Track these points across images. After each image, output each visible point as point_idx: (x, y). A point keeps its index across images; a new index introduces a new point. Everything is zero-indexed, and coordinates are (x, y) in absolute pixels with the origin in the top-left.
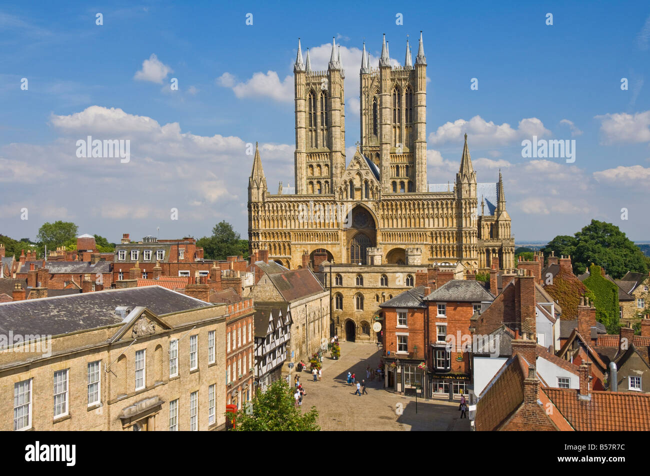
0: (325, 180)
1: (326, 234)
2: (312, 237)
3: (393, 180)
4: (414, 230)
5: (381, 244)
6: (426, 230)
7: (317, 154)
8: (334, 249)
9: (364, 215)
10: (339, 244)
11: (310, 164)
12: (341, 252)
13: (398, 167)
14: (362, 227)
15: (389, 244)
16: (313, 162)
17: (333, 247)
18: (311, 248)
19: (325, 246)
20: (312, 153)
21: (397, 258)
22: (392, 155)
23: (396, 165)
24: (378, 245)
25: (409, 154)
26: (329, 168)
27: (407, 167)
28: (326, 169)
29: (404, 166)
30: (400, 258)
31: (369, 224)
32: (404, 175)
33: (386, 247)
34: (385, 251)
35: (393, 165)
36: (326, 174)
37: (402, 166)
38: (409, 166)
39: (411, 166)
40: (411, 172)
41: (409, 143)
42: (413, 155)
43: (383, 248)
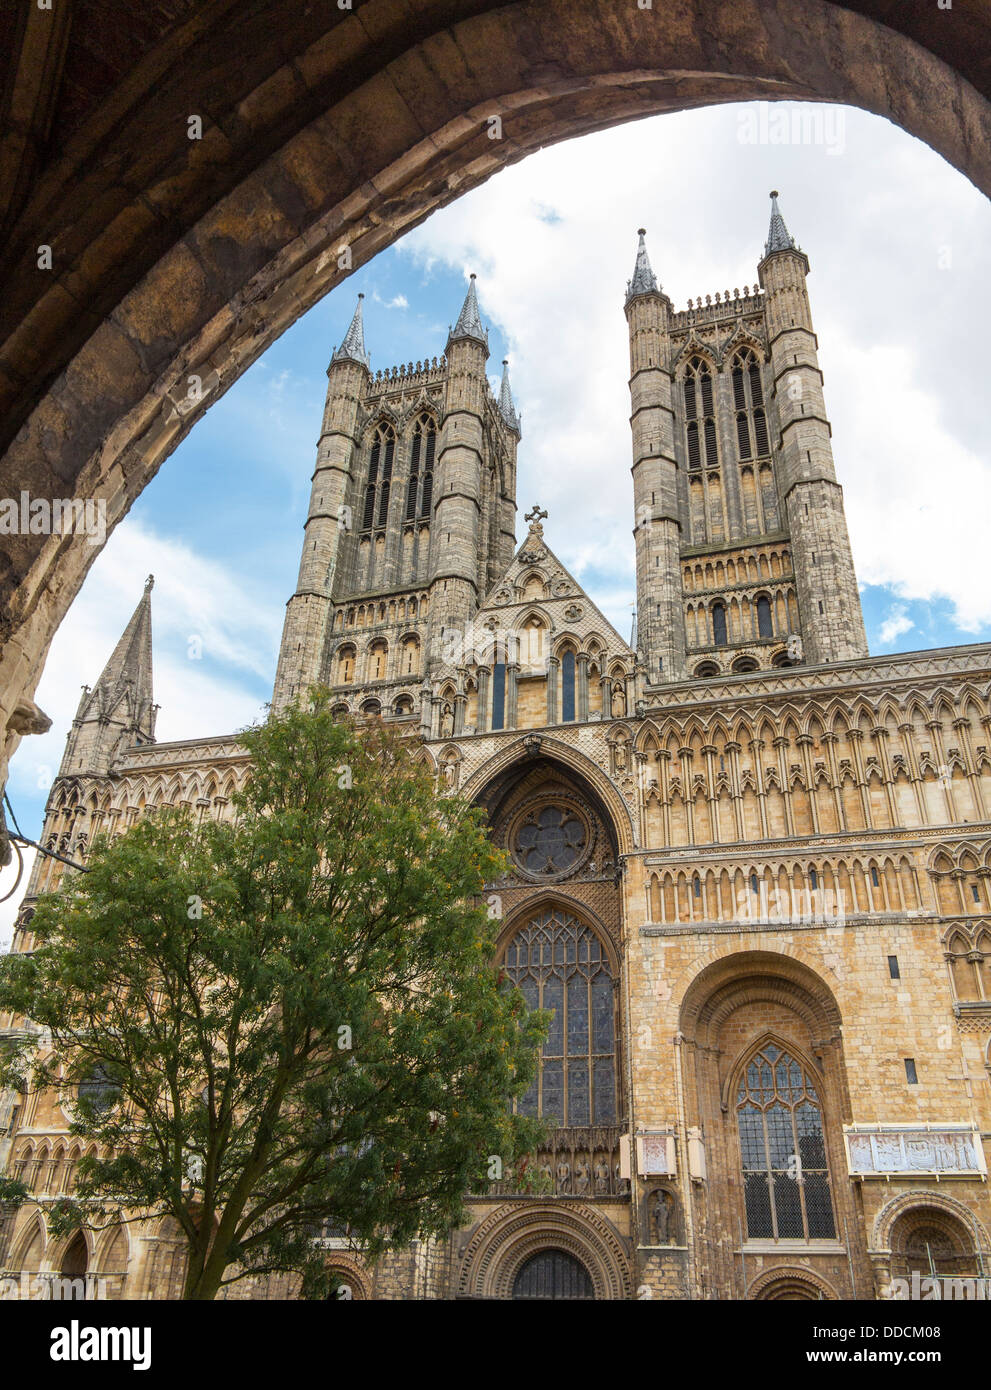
0: (398, 691)
3: (700, 658)
4: (833, 844)
5: (647, 934)
6: (905, 841)
7: (376, 605)
9: (565, 818)
11: (345, 640)
13: (718, 607)
14: (555, 877)
15: (694, 932)
16: (356, 633)
20: (356, 602)
21: (751, 1035)
22: (692, 564)
23: (710, 598)
24: (634, 942)
25: (767, 551)
26: (418, 646)
27: (763, 600)
28: (407, 654)
29: (750, 597)
30: (768, 1036)
31: (591, 858)
32: (754, 633)
33: (678, 949)
34: (675, 973)
35: (698, 599)
36: (405, 673)
37: (739, 598)
38: (773, 593)
39: (784, 591)
40: (782, 616)
41: (766, 523)
42: (785, 552)
43: (661, 957)
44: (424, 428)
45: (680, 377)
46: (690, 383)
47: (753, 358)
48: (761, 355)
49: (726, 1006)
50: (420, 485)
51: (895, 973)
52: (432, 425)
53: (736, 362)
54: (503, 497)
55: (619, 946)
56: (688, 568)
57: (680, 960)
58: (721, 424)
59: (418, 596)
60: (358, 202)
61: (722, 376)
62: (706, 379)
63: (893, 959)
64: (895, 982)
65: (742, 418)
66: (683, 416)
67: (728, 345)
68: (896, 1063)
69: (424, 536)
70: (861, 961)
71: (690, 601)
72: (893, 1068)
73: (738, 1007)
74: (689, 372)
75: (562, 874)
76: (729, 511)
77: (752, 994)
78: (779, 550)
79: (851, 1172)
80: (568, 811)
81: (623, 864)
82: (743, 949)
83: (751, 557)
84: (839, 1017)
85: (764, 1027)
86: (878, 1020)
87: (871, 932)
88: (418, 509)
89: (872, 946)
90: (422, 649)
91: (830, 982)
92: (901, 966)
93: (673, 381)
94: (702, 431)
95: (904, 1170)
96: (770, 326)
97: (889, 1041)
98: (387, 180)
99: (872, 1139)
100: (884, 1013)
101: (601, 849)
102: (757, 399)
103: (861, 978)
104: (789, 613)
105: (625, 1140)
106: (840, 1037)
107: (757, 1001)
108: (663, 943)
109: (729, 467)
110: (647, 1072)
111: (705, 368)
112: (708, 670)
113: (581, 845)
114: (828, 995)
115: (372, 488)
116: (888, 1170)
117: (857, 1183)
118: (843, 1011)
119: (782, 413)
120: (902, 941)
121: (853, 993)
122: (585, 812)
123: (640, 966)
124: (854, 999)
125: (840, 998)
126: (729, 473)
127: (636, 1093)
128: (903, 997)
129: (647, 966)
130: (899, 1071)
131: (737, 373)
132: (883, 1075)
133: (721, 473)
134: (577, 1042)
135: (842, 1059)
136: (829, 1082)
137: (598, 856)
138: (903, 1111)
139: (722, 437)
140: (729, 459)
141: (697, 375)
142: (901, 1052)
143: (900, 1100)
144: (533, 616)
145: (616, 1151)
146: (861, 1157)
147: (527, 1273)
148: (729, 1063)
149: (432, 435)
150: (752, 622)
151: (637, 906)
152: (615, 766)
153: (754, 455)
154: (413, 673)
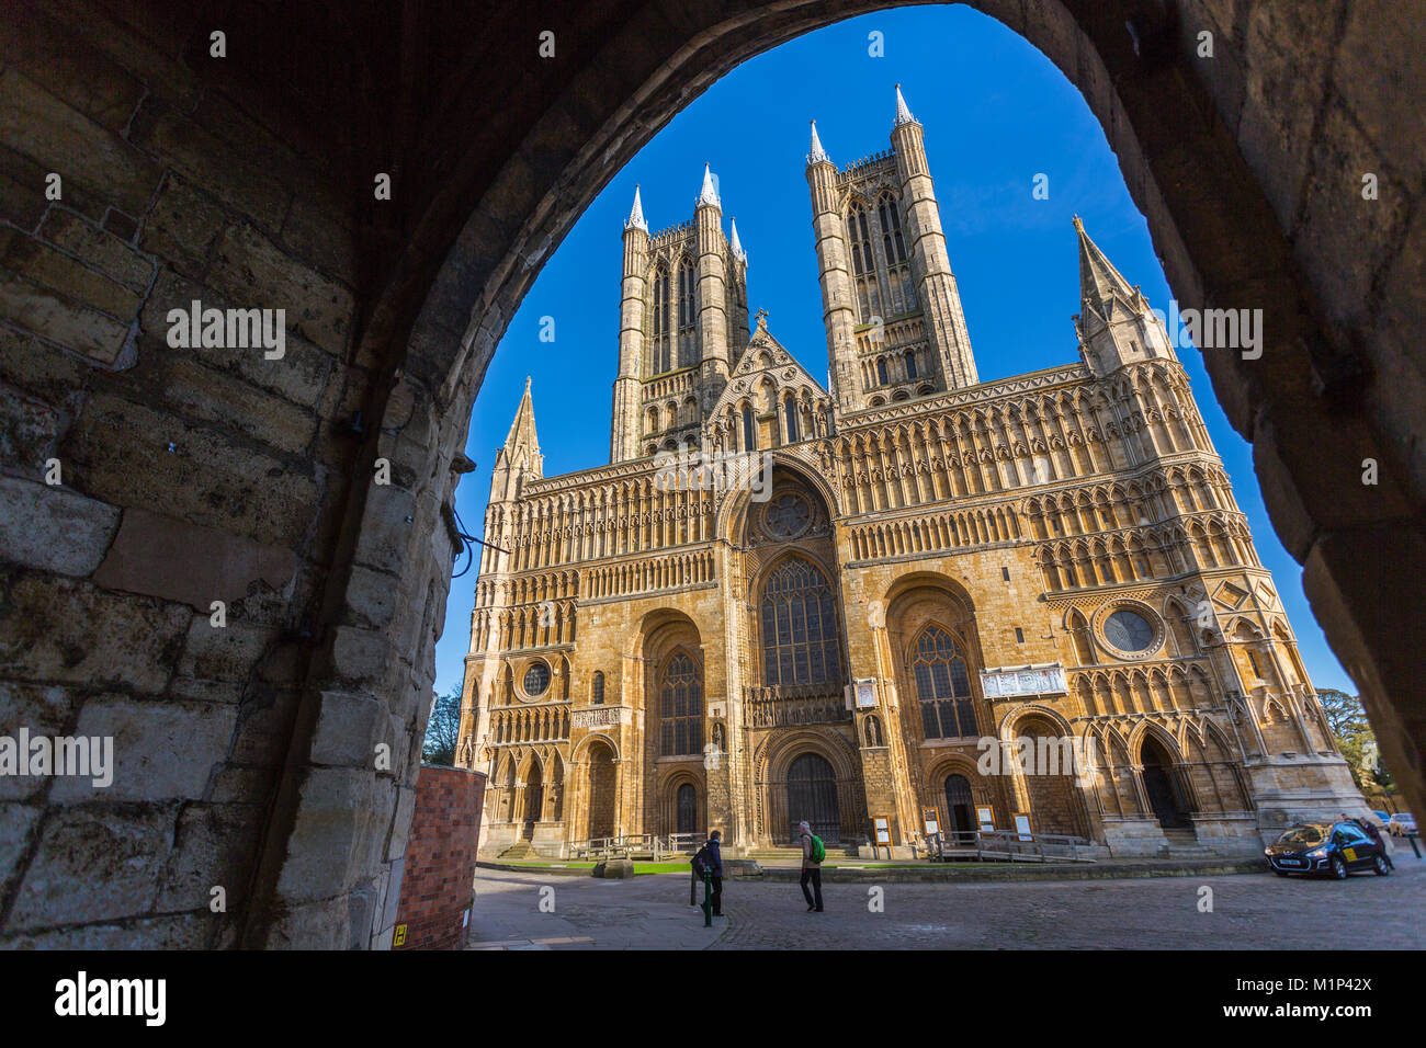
0: (686, 433)
1: (677, 562)
2: (636, 576)
3: (871, 395)
5: (849, 566)
6: (1008, 496)
7: (667, 383)
8: (701, 604)
9: (795, 501)
10: (716, 586)
11: (649, 404)
12: (722, 613)
13: (881, 361)
14: (792, 537)
15: (881, 563)
16: (657, 400)
17: (698, 597)
18: (632, 610)
19: (674, 597)
20: (655, 380)
22: (863, 335)
23: (875, 357)
24: (844, 572)
25: (909, 322)
26: (695, 404)
27: (909, 354)
28: (689, 410)
29: (901, 353)
30: (930, 621)
31: (813, 524)
32: (904, 376)
33: (871, 574)
34: (871, 588)
35: (868, 358)
36: (689, 421)
37: (894, 354)
38: (915, 349)
39: (922, 347)
40: (922, 364)
41: (908, 305)
42: (921, 322)
43: (861, 580)
44: (686, 267)
45: (845, 215)
46: (852, 219)
47: (892, 198)
48: (897, 196)
49: (903, 606)
50: (687, 303)
51: (1007, 577)
52: (691, 265)
53: (881, 201)
54: (740, 305)
55: (836, 575)
56: (860, 339)
57: (872, 581)
58: (874, 243)
59: (693, 373)
60: (626, 113)
61: (872, 212)
62: (862, 216)
63: (1005, 570)
64: (1007, 583)
65: (887, 238)
66: (848, 241)
67: (875, 190)
68: (1010, 631)
69: (692, 336)
70: (985, 572)
71: (863, 359)
72: (1008, 634)
73: (910, 606)
74: (850, 212)
75: (796, 535)
76: (883, 300)
77: (919, 596)
78: (917, 321)
79: (986, 697)
80: (797, 497)
81: (833, 526)
82: (911, 571)
83: (900, 328)
84: (973, 606)
85: (927, 616)
86: (997, 606)
87: (990, 553)
88: (687, 319)
89: (991, 562)
90: (698, 406)
91: (966, 586)
92: (1010, 573)
93: (841, 219)
94: (862, 250)
95: (1019, 692)
96: (901, 175)
97: (1005, 619)
98: (643, 95)
99: (998, 677)
100: (999, 602)
101: (819, 518)
102: (896, 224)
103: (985, 583)
104: (926, 362)
105: (847, 688)
106: (974, 619)
107: (922, 601)
108: (863, 572)
109: (881, 271)
110: (858, 648)
111: (861, 208)
112: (878, 401)
113: (807, 517)
114: (965, 594)
115: (657, 308)
116: (1008, 694)
117: (990, 703)
118: (975, 603)
119: (913, 232)
120: (1010, 558)
121: (981, 592)
122: (807, 496)
123: (849, 586)
124: (981, 595)
125: (973, 595)
126: (882, 275)
127: (852, 661)
128: (1013, 591)
129: (853, 586)
130: (1012, 636)
131: (882, 209)
132: (1002, 638)
133: (876, 276)
134: (813, 634)
135: (977, 631)
136: (969, 646)
137: (818, 522)
138: (1016, 659)
139: (875, 252)
140: (881, 265)
141: (856, 213)
142: (1013, 624)
143: (1014, 653)
144: (765, 379)
145: (843, 695)
146: (993, 688)
147: (795, 768)
148: (907, 640)
149: (691, 271)
150: (903, 369)
151: (845, 550)
152: (825, 467)
153: (897, 262)
154: (694, 421)
